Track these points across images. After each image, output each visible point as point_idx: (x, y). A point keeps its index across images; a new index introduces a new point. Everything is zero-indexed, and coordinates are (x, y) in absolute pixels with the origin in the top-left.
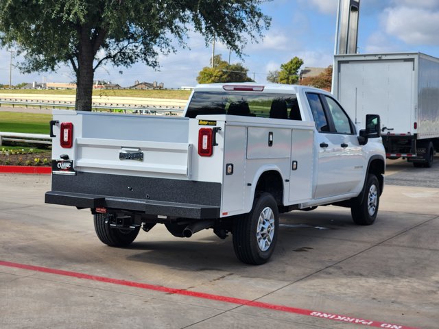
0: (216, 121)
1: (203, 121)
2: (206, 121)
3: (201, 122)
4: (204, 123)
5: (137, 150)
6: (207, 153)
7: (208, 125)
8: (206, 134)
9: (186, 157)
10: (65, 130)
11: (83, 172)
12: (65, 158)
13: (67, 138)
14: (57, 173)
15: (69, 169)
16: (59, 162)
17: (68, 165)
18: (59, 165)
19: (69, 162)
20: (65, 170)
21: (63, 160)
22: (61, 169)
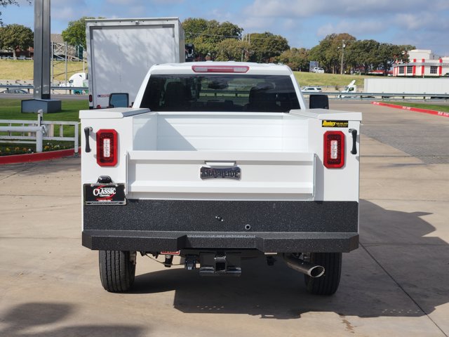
0: (347, 122)
1: (328, 121)
2: (332, 121)
3: (325, 123)
4: (331, 124)
5: (232, 164)
6: (338, 163)
7: (336, 126)
8: (335, 139)
9: (310, 170)
10: (105, 140)
11: (137, 200)
12: (106, 181)
13: (109, 153)
14: (93, 203)
15: (113, 197)
16: (96, 187)
17: (112, 191)
18: (96, 192)
19: (114, 186)
20: (107, 198)
21: (103, 184)
22: (99, 197)
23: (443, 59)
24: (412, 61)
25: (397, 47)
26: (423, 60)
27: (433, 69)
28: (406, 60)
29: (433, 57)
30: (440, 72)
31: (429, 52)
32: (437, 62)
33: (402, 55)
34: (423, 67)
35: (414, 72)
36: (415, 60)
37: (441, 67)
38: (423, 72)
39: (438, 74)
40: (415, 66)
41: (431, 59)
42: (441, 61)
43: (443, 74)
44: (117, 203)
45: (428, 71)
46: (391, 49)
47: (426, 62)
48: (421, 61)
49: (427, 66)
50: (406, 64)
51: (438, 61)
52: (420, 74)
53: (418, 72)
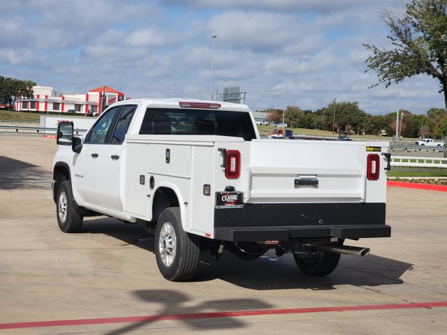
0: (380, 148)
1: (370, 147)
3: (368, 149)
4: (371, 149)
7: (374, 151)
8: (374, 160)
10: (232, 159)
11: (252, 204)
12: (230, 190)
13: (234, 168)
14: (222, 207)
15: (236, 202)
16: (224, 194)
17: (235, 198)
18: (224, 199)
19: (236, 194)
20: (231, 203)
21: (229, 192)
22: (226, 202)
23: (65, 96)
24: (36, 97)
25: (21, 83)
26: (46, 97)
27: (56, 105)
28: (30, 95)
29: (55, 94)
30: (63, 109)
31: (51, 89)
32: (59, 99)
33: (27, 91)
34: (46, 103)
35: (38, 108)
36: (38, 96)
37: (63, 104)
38: (46, 108)
39: (60, 111)
40: (38, 102)
41: (52, 96)
42: (63, 98)
43: (65, 111)
44: (239, 206)
45: (50, 108)
46: (16, 84)
47: (49, 98)
48: (44, 98)
49: (50, 102)
50: (30, 100)
51: (61, 98)
52: (44, 110)
53: (42, 108)
